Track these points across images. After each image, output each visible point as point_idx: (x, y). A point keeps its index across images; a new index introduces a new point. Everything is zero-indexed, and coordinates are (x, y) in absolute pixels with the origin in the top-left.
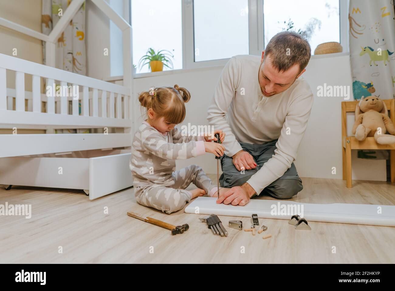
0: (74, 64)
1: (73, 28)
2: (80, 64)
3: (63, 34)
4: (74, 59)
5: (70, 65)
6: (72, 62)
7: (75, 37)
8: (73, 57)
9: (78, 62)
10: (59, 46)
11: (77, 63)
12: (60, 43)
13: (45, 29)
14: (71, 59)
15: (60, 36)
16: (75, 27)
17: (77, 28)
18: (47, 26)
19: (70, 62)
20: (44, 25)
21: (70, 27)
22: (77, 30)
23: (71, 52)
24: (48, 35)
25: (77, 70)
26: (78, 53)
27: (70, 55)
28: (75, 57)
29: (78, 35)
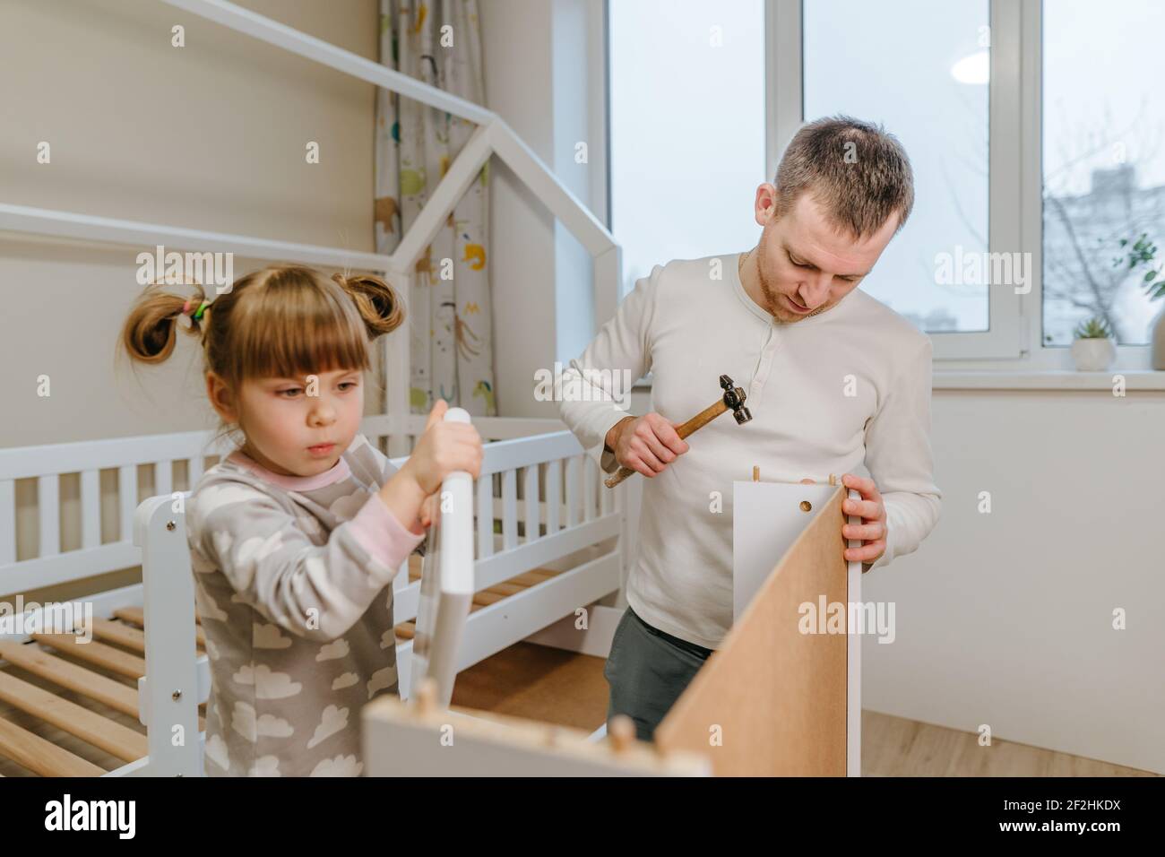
0: (459, 335)
1: (456, 236)
2: (475, 338)
3: (428, 250)
4: (458, 325)
5: (449, 338)
6: (452, 328)
7: (463, 260)
8: (456, 317)
9: (471, 334)
10: (418, 283)
11: (466, 336)
12: (422, 275)
13: (383, 237)
14: (449, 320)
15: (421, 257)
16: (460, 234)
17: (466, 236)
18: (389, 228)
19: (449, 329)
20: (380, 226)
21: (449, 230)
22: (465, 240)
23: (451, 300)
24: (391, 253)
25: (466, 352)
26: (468, 306)
27: (449, 308)
28: (462, 317)
29: (468, 257)
